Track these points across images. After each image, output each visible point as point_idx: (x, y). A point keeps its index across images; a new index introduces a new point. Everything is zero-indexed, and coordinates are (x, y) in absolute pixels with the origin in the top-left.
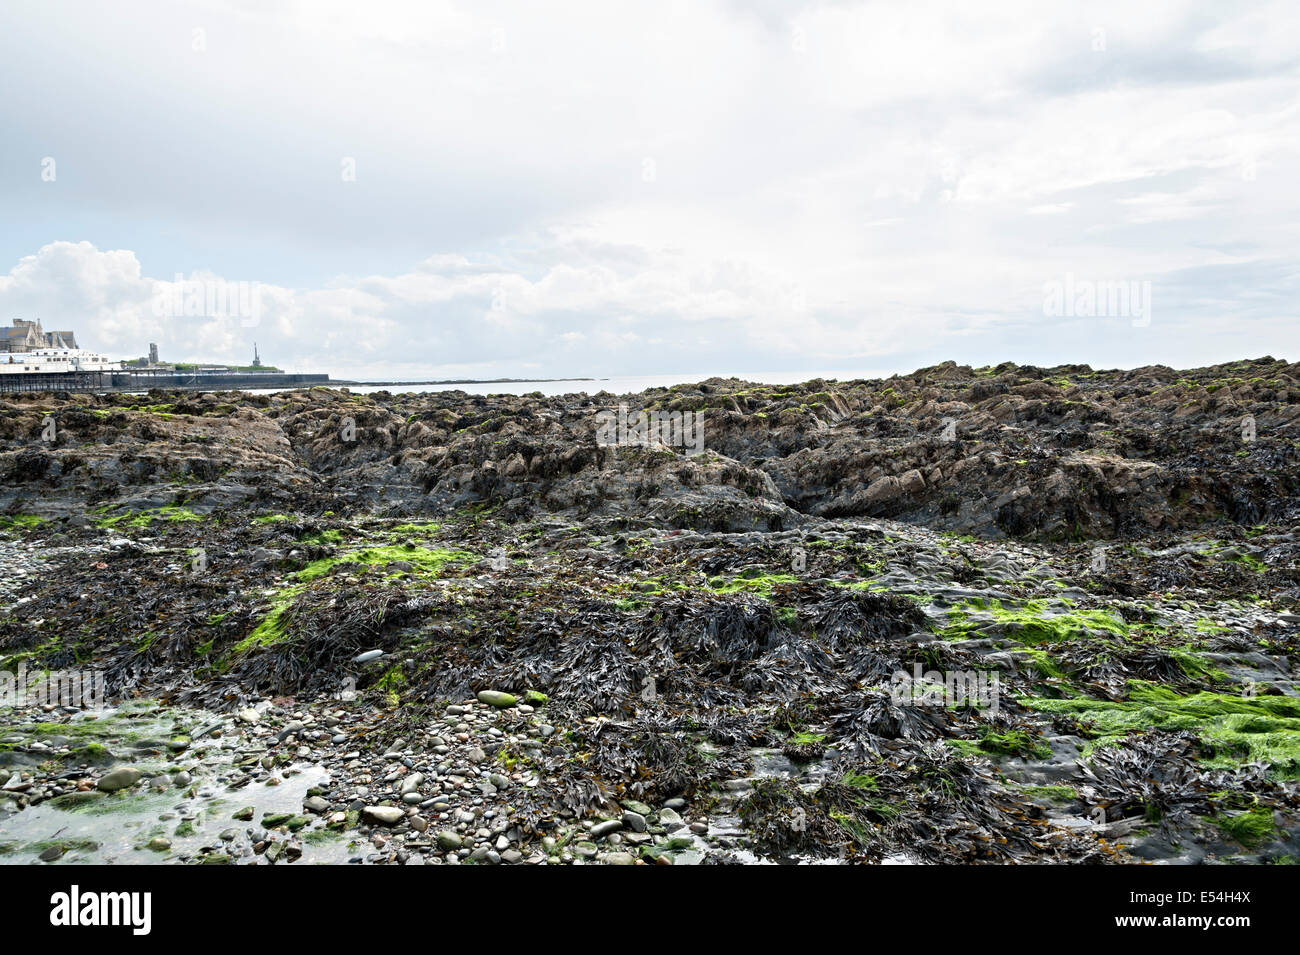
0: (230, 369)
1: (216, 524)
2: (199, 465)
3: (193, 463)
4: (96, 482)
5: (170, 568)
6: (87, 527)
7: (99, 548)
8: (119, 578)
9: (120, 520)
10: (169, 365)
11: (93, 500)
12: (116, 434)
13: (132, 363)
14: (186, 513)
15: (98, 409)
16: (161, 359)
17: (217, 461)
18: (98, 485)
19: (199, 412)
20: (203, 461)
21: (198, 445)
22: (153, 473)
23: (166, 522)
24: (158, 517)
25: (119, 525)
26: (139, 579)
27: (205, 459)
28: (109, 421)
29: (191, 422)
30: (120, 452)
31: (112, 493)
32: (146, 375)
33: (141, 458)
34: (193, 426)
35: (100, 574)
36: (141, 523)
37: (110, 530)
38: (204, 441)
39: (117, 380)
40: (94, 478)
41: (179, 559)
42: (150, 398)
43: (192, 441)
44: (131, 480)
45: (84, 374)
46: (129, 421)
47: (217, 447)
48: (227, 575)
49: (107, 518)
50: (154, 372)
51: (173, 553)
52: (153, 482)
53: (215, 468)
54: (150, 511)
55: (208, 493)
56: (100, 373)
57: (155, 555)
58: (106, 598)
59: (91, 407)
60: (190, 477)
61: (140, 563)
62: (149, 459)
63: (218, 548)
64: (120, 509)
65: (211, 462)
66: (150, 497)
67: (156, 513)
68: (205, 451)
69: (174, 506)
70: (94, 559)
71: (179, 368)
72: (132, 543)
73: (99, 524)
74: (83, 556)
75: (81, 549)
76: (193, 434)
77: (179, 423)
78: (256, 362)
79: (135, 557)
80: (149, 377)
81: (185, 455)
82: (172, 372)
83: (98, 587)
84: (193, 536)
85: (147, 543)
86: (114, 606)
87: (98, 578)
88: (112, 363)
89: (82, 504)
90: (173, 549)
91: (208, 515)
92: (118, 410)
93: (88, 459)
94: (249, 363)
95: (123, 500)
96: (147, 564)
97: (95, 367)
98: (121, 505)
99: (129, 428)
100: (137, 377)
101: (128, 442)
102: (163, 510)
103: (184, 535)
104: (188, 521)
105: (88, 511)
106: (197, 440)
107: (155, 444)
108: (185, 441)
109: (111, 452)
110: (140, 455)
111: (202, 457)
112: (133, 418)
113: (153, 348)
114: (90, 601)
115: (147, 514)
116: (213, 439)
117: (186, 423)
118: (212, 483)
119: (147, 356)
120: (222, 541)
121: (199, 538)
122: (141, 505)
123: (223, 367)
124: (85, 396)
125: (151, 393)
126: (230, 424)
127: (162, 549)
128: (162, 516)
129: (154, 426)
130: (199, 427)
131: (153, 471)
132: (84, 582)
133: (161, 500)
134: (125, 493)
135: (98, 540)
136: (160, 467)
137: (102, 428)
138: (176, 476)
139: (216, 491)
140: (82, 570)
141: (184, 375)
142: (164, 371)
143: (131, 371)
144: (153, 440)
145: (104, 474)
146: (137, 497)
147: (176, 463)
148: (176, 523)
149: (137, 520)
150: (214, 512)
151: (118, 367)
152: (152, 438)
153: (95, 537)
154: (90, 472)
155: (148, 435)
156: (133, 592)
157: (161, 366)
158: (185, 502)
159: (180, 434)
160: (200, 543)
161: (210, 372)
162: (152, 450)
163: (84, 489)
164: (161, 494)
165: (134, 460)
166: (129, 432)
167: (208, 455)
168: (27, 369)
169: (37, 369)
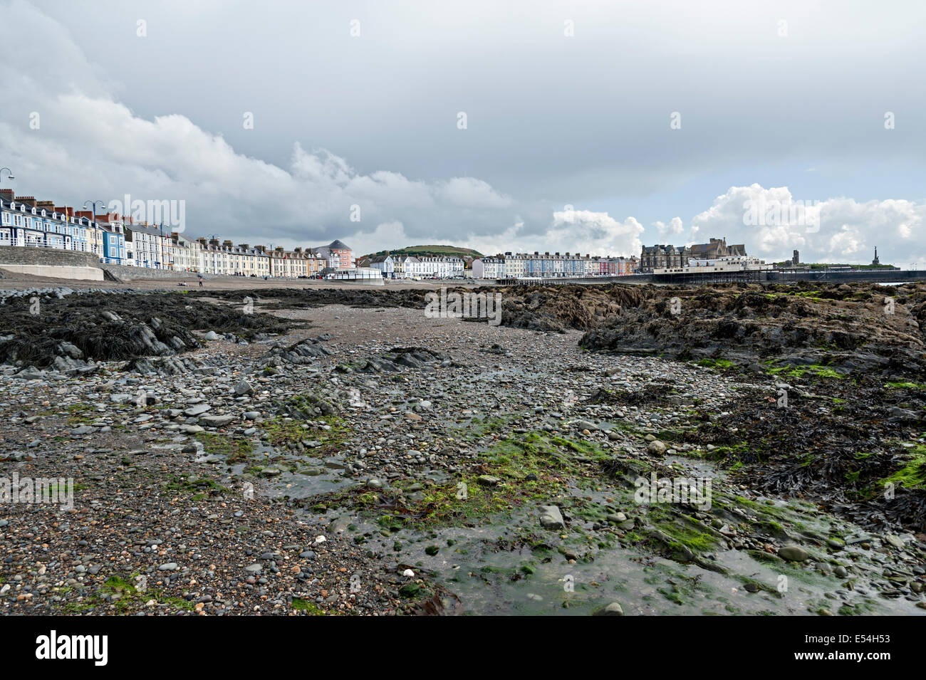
0: (853, 267)
1: (854, 383)
2: (841, 337)
3: (836, 335)
4: (766, 342)
5: (821, 410)
6: (760, 372)
7: (768, 387)
8: (785, 411)
9: (782, 370)
10: (806, 265)
11: (764, 354)
12: (780, 311)
13: (781, 264)
14: (830, 372)
15: (768, 293)
16: (800, 262)
17: (856, 335)
18: (767, 345)
19: (840, 298)
20: (844, 334)
21: (840, 322)
22: (806, 340)
23: (814, 376)
24: (809, 372)
25: (781, 373)
26: (799, 413)
27: (846, 332)
28: (776, 302)
29: (835, 305)
30: (783, 324)
31: (777, 351)
32: (790, 273)
33: (797, 328)
34: (836, 307)
35: (772, 405)
36: (797, 374)
37: (776, 377)
38: (844, 319)
39: (770, 276)
40: (765, 340)
41: (828, 404)
42: (799, 287)
43: (835, 319)
44: (790, 344)
45: (749, 272)
46: (790, 302)
47: (855, 324)
48: (868, 423)
49: (773, 368)
50: (795, 270)
51: (822, 399)
52: (805, 346)
53: (853, 340)
54: (803, 367)
55: (847, 358)
56: (759, 271)
57: (808, 398)
58: (777, 423)
59: (762, 292)
60: (833, 345)
61: (799, 403)
62: (804, 330)
63: (858, 401)
64: (782, 363)
65: (850, 335)
66: (803, 357)
67: (807, 368)
68: (846, 326)
69: (821, 365)
70: (766, 394)
71: (813, 267)
72: (790, 387)
73: (768, 371)
74: (759, 391)
75: (757, 387)
76: (836, 314)
77: (825, 305)
78: (876, 262)
79: (795, 398)
81: (830, 329)
82: (808, 270)
83: (772, 413)
84: (835, 390)
85: (802, 389)
86: (783, 429)
87: (771, 408)
88: (769, 262)
89: (757, 357)
90: (822, 397)
91: (847, 376)
92: (781, 295)
93: (762, 326)
94: (869, 263)
95: (784, 356)
96: (803, 403)
97: (757, 268)
98: (783, 360)
99: (789, 307)
100: (783, 274)
101: (788, 317)
102: (813, 367)
103: (828, 387)
104: (832, 378)
105: (760, 362)
106: (839, 318)
107: (808, 319)
108: (829, 318)
109: (777, 323)
110: (796, 326)
111: (843, 331)
112: (792, 300)
113: (796, 253)
114: (766, 423)
115: (800, 369)
116: (852, 318)
117: (830, 305)
118: (851, 351)
119: (791, 259)
120: (861, 396)
121: (840, 391)
122: (797, 362)
123: (848, 265)
124: (757, 286)
125: (800, 284)
126: (866, 307)
127: (813, 395)
128: (812, 371)
129: (807, 306)
130: (840, 309)
131: (806, 339)
132: (761, 409)
133: (811, 360)
134: (785, 352)
135: (768, 382)
136: (810, 336)
137: (770, 306)
138: (822, 343)
139: (854, 357)
140: (760, 401)
141: (816, 272)
142: (804, 270)
143: (780, 270)
144: (806, 316)
145: (772, 338)
146: (793, 356)
147: (822, 334)
148: (821, 378)
149: (794, 372)
150: (852, 373)
151: (771, 267)
152: (805, 315)
153: (766, 380)
154: (763, 335)
155: (802, 312)
156: (795, 422)
157: (801, 266)
158: (830, 363)
159: (826, 313)
160: (842, 395)
161: (836, 270)
162: (805, 323)
163: (758, 347)
164: (811, 355)
165: (792, 330)
166: (789, 310)
167: (848, 330)
168: (716, 269)
169: (721, 269)
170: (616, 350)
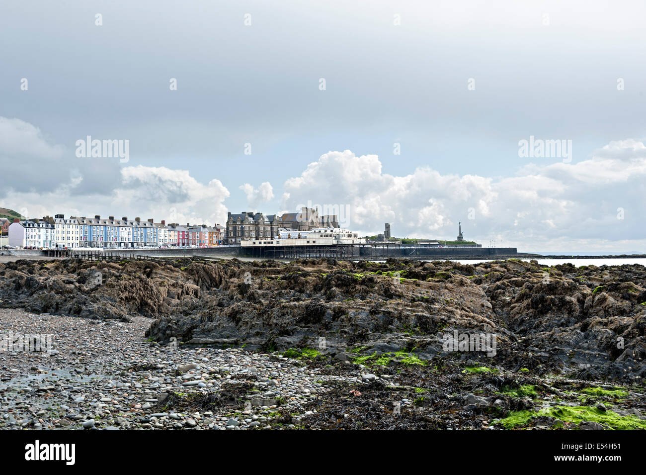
0: (441, 243)
1: (435, 370)
2: (424, 320)
3: (419, 318)
4: (354, 328)
5: (404, 402)
6: (347, 362)
7: (355, 379)
8: (369, 405)
9: (369, 359)
10: (397, 240)
11: (351, 342)
12: (367, 292)
13: (373, 238)
14: (414, 358)
15: (356, 272)
16: (392, 236)
17: (437, 318)
18: (354, 331)
19: (424, 278)
20: (427, 317)
21: (423, 304)
22: (391, 324)
23: (399, 363)
24: (394, 360)
25: (368, 363)
26: (382, 407)
27: (428, 315)
28: (363, 282)
29: (418, 285)
30: (370, 306)
31: (364, 337)
32: (382, 247)
33: (384, 311)
34: (419, 288)
35: (356, 400)
36: (383, 362)
37: (362, 366)
38: (427, 301)
39: (363, 251)
40: (352, 325)
41: (410, 395)
42: (387, 265)
43: (418, 300)
44: (376, 329)
45: (342, 246)
46: (376, 283)
47: (437, 306)
48: (446, 413)
49: (360, 356)
50: (387, 245)
51: (405, 389)
52: (391, 331)
53: (435, 323)
54: (389, 354)
55: (429, 343)
56: (352, 245)
57: (392, 389)
58: (361, 420)
59: (351, 271)
60: (417, 329)
61: (383, 395)
62: (389, 313)
63: (438, 390)
64: (369, 351)
65: (432, 318)
66: (389, 343)
67: (393, 356)
68: (428, 309)
69: (405, 351)
70: (352, 387)
71: (404, 242)
72: (377, 378)
73: (355, 360)
74: (345, 384)
75: (344, 379)
76: (419, 295)
77: (410, 286)
78: (460, 237)
79: (379, 390)
80: (383, 249)
81: (414, 311)
82: (399, 245)
83: (355, 410)
84: (418, 378)
85: (387, 379)
86: (367, 426)
87: (355, 403)
88: (361, 237)
89: (344, 344)
90: (405, 387)
91: (430, 361)
92: (369, 274)
93: (349, 310)
94: (454, 239)
95: (371, 343)
96: (387, 396)
97: (350, 242)
98: (370, 348)
99: (376, 288)
100: (376, 249)
101: (375, 298)
102: (398, 354)
103: (412, 375)
104: (415, 365)
105: (348, 350)
106: (423, 299)
107: (394, 301)
108: (413, 300)
109: (364, 306)
110: (383, 309)
111: (426, 314)
112: (379, 280)
113: (387, 226)
114: (350, 420)
115: (386, 356)
116: (434, 299)
117: (414, 286)
118: (432, 335)
119: (383, 233)
120: (441, 384)
121: (423, 380)
122: (382, 349)
123: (435, 241)
124: (346, 263)
125: (389, 261)
126: (446, 288)
127: (397, 385)
128: (397, 359)
129: (393, 287)
130: (423, 290)
131: (391, 323)
132: (346, 405)
133: (397, 346)
134: (372, 338)
135: (354, 373)
136: (396, 320)
137: (358, 287)
138: (407, 327)
139: (435, 342)
140: (345, 395)
141: (407, 247)
142: (394, 245)
143: (372, 245)
144: (392, 298)
145: (359, 322)
146: (380, 342)
147: (407, 317)
148: (406, 366)
149: (380, 360)
150: (434, 359)
151: (363, 241)
152: (391, 296)
153: (352, 370)
154: (350, 320)
155: (388, 294)
156: (379, 417)
157: (392, 241)
158: (414, 349)
159: (410, 294)
160: (424, 384)
161: (425, 245)
162: (391, 305)
163: (346, 333)
164: (396, 341)
165: (379, 313)
166: (376, 291)
167: (430, 312)
168: (308, 242)
169: (314, 242)
170: (191, 341)
